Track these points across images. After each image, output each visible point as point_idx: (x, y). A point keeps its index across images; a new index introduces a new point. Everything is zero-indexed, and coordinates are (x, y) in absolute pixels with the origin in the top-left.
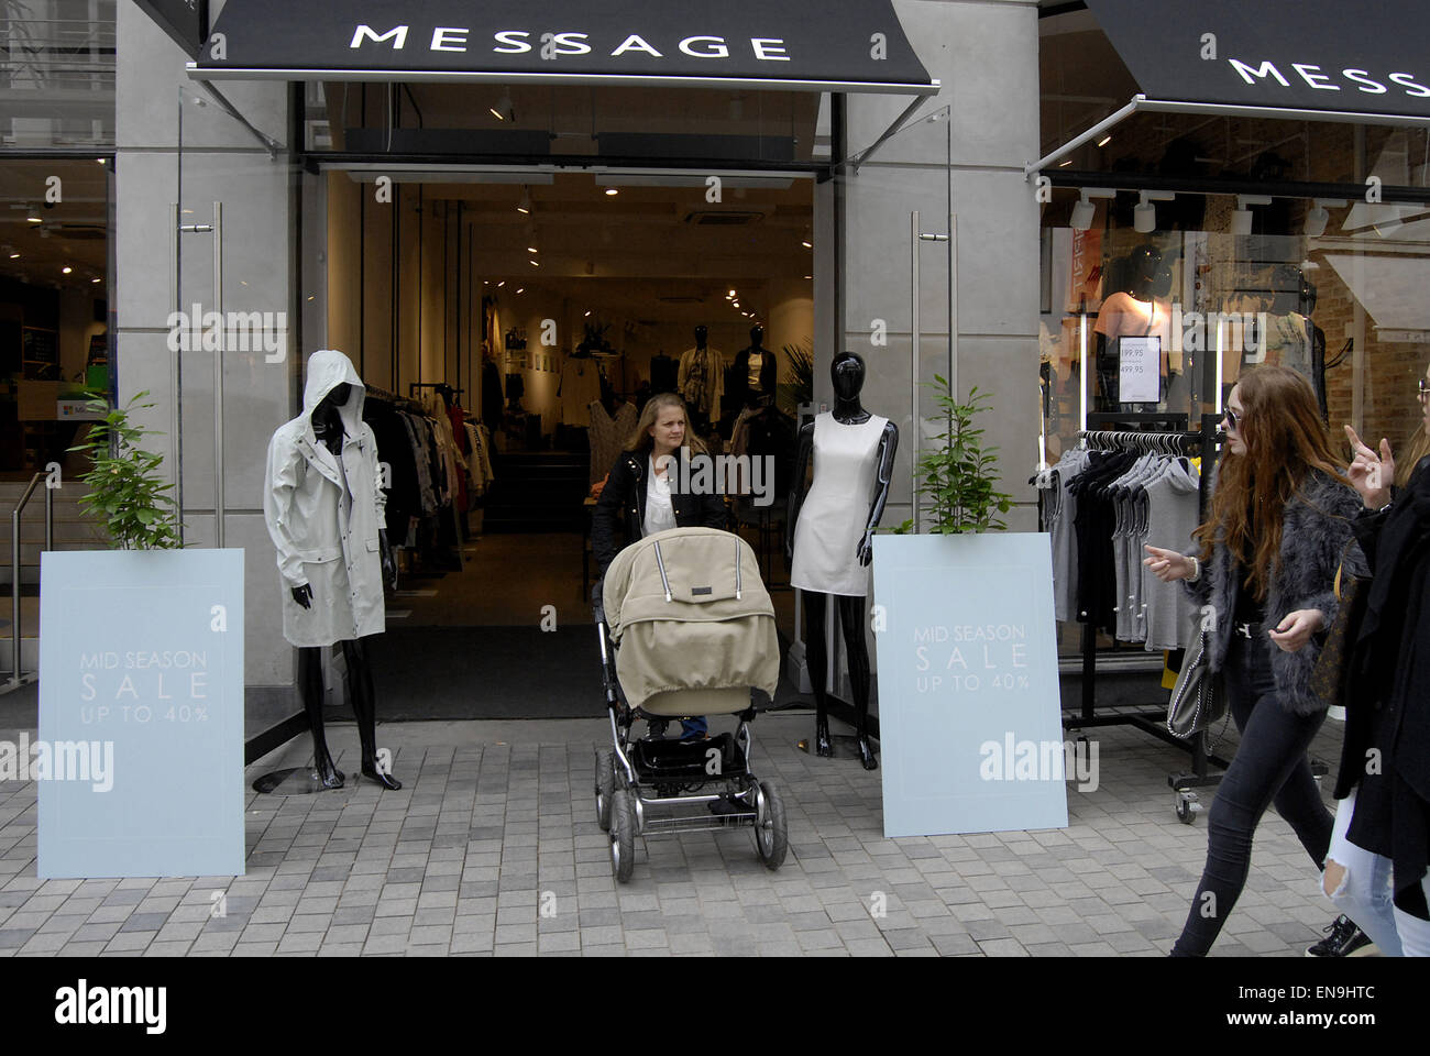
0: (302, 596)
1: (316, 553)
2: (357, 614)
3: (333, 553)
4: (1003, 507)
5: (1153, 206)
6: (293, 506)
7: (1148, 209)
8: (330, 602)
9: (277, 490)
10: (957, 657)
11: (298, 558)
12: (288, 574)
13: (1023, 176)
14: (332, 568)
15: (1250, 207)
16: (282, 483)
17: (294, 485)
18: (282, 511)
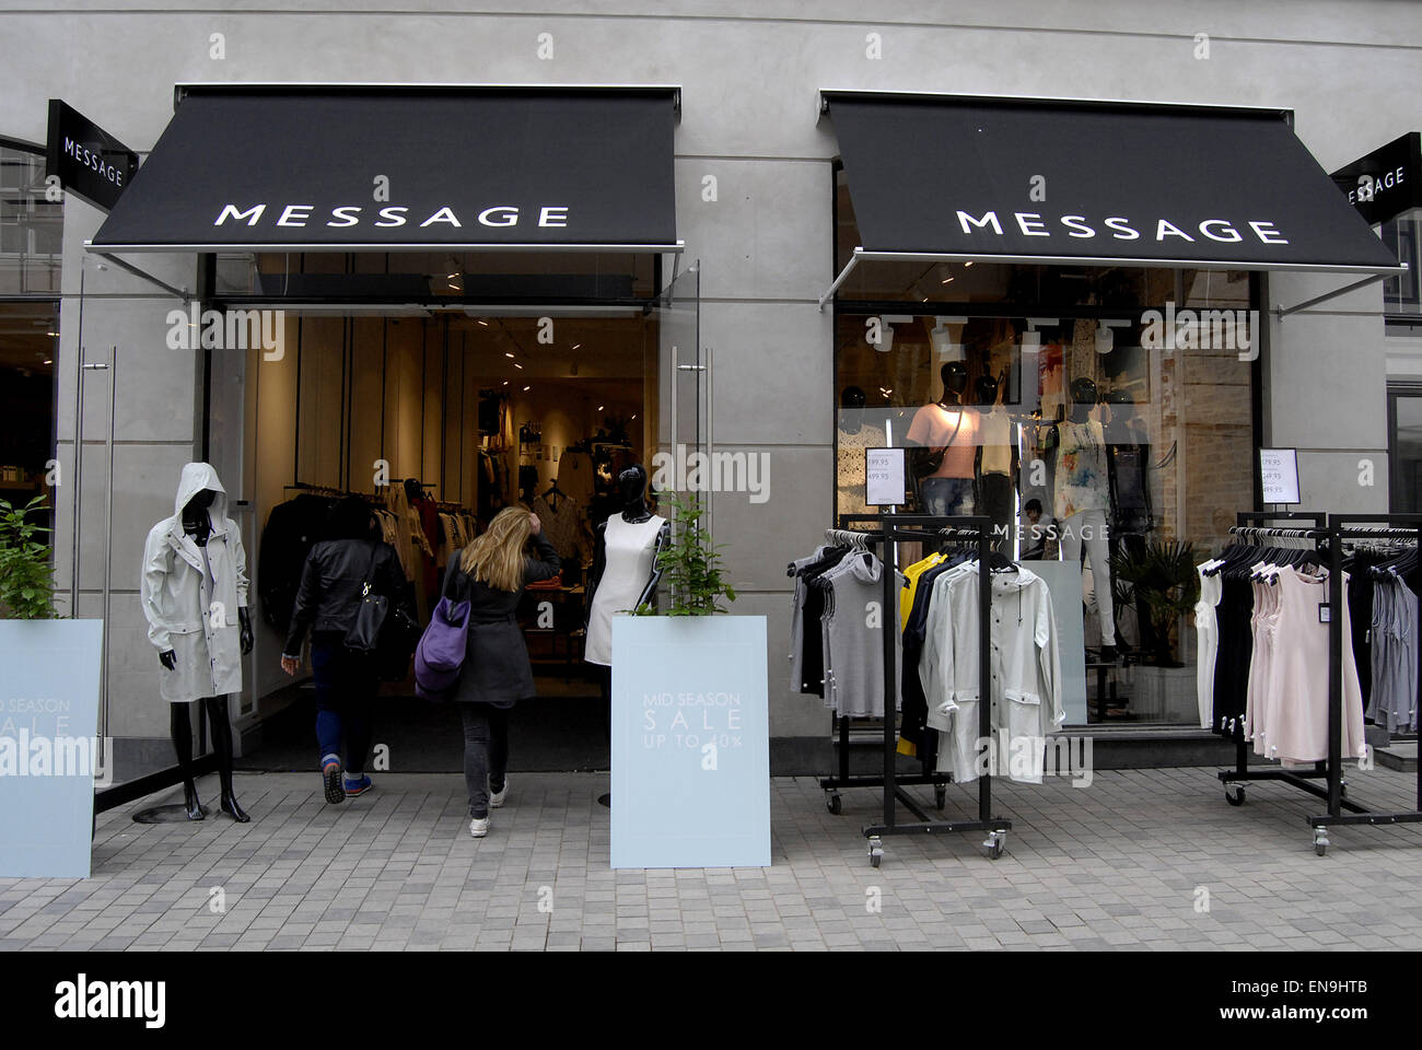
0: (168, 659)
1: (182, 625)
2: (216, 676)
3: (195, 626)
4: (731, 595)
5: (946, 328)
6: (165, 589)
7: (943, 332)
8: (193, 666)
9: (149, 574)
10: (679, 719)
11: (166, 629)
12: (155, 641)
13: (819, 306)
14: (195, 638)
15: (1038, 328)
16: (153, 569)
17: (165, 570)
18: (152, 591)
